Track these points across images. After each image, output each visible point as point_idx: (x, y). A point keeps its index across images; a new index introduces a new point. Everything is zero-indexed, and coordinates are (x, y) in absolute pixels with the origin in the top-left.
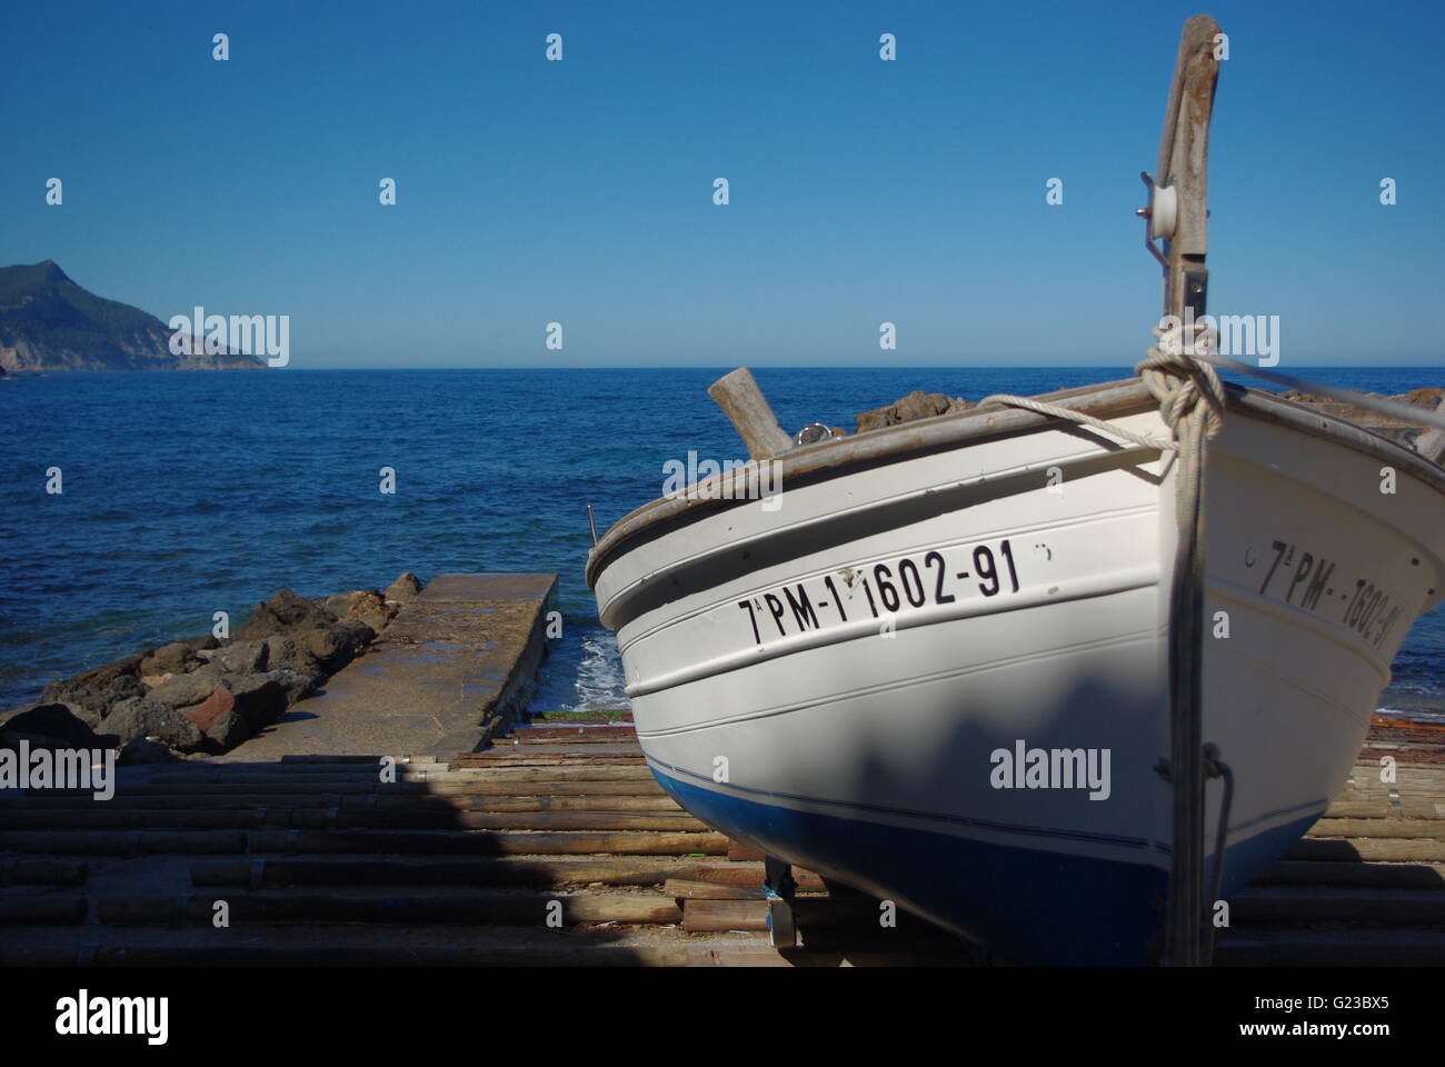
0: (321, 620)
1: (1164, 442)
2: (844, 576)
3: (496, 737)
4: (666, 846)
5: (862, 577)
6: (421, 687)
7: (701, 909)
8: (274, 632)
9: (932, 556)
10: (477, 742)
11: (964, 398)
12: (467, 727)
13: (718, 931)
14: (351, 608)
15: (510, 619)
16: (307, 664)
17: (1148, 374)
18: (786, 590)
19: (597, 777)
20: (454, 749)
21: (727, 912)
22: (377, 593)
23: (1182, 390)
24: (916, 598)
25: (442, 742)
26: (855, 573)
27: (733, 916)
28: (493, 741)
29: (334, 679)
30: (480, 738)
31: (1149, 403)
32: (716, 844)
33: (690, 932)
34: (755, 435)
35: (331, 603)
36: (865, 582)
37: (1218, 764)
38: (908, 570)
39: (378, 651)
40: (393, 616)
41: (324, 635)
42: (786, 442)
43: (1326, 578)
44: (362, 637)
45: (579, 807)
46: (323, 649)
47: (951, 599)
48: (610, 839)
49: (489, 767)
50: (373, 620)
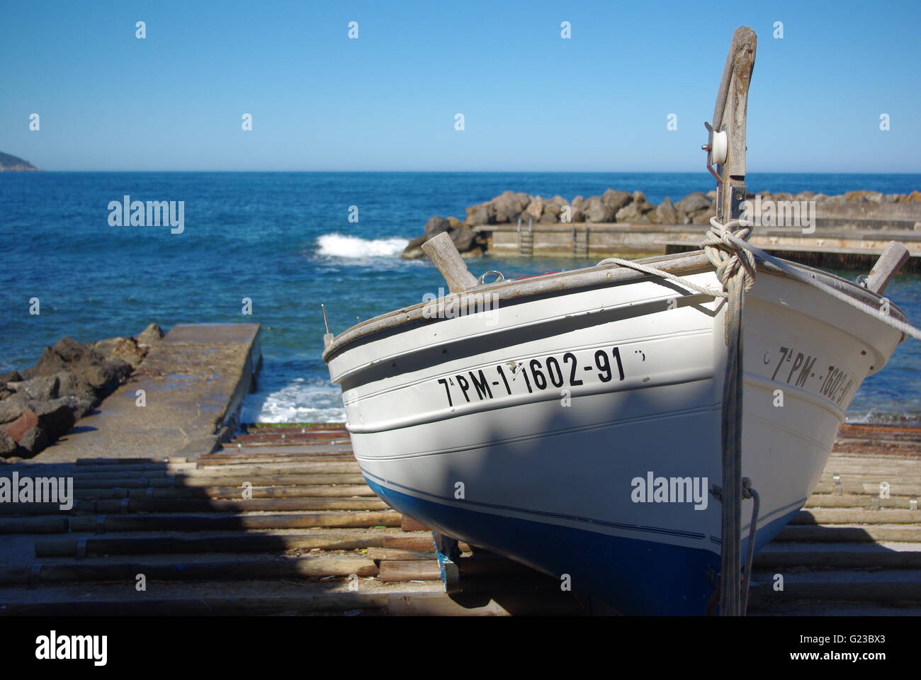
0: (94, 360)
1: (717, 291)
2: (510, 366)
3: (224, 442)
4: (359, 522)
5: (522, 367)
6: (169, 407)
7: (392, 566)
8: (61, 368)
9: (568, 356)
10: (212, 446)
11: (541, 196)
12: (204, 435)
13: (403, 581)
14: (114, 350)
15: (228, 357)
16: (87, 392)
17: (707, 248)
18: (471, 373)
19: (301, 471)
20: (197, 451)
21: (409, 568)
22: (132, 339)
23: (730, 261)
24: (557, 381)
25: (188, 447)
26: (517, 364)
27: (413, 571)
28: (223, 445)
29: (107, 401)
30: (215, 443)
31: (709, 267)
32: (393, 520)
33: (385, 582)
34: (453, 276)
35: (99, 347)
36: (524, 370)
37: (749, 490)
38: (552, 364)
39: (136, 381)
40: (145, 355)
41: (97, 370)
42: (474, 282)
43: (811, 367)
44: (125, 371)
45: (294, 494)
46: (98, 381)
47: (580, 383)
48: (321, 517)
49: (224, 464)
50: (130, 358)
